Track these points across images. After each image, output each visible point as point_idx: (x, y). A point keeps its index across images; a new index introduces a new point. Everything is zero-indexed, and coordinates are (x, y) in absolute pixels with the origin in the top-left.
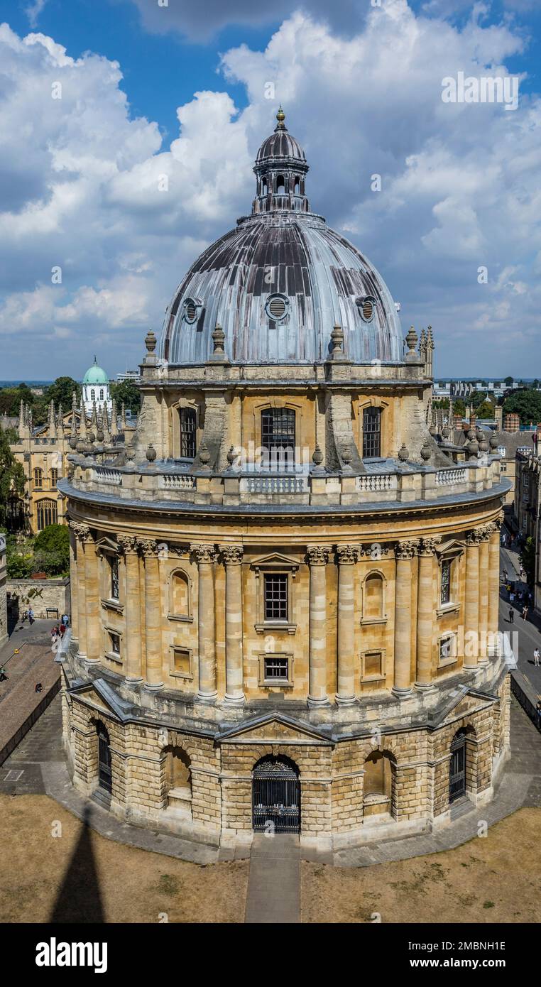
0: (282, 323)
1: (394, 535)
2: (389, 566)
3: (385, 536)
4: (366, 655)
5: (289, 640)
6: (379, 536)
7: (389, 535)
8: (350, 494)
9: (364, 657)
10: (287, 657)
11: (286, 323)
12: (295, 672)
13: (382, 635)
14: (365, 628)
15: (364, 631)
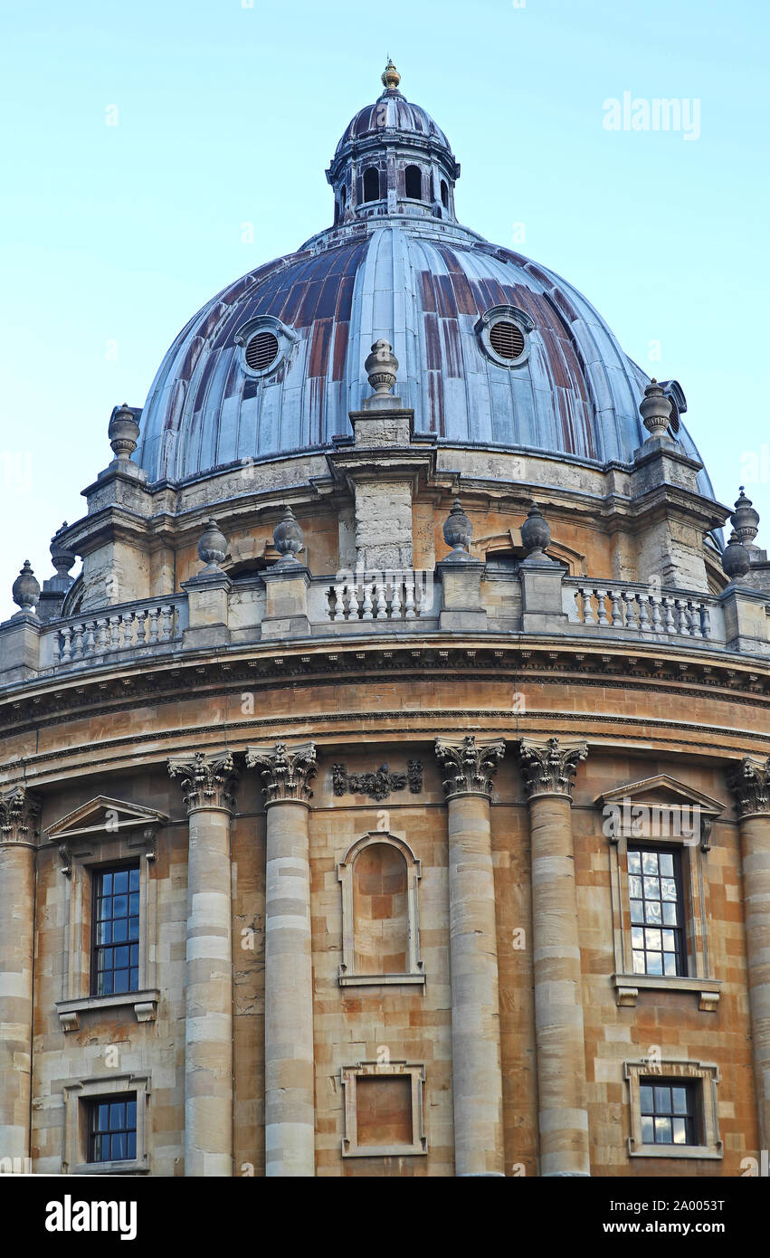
0: (273, 380)
1: (419, 723)
2: (425, 827)
3: (390, 724)
4: (359, 1079)
5: (139, 1039)
6: (372, 725)
7: (404, 723)
8: (286, 618)
9: (351, 1085)
10: (133, 1087)
11: (280, 380)
12: (155, 1130)
13: (412, 1023)
14: (351, 996)
15: (352, 1007)
